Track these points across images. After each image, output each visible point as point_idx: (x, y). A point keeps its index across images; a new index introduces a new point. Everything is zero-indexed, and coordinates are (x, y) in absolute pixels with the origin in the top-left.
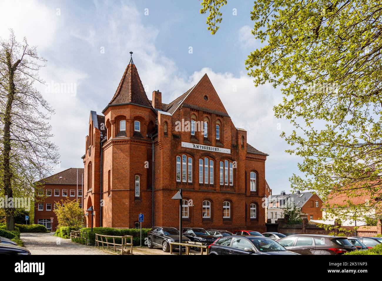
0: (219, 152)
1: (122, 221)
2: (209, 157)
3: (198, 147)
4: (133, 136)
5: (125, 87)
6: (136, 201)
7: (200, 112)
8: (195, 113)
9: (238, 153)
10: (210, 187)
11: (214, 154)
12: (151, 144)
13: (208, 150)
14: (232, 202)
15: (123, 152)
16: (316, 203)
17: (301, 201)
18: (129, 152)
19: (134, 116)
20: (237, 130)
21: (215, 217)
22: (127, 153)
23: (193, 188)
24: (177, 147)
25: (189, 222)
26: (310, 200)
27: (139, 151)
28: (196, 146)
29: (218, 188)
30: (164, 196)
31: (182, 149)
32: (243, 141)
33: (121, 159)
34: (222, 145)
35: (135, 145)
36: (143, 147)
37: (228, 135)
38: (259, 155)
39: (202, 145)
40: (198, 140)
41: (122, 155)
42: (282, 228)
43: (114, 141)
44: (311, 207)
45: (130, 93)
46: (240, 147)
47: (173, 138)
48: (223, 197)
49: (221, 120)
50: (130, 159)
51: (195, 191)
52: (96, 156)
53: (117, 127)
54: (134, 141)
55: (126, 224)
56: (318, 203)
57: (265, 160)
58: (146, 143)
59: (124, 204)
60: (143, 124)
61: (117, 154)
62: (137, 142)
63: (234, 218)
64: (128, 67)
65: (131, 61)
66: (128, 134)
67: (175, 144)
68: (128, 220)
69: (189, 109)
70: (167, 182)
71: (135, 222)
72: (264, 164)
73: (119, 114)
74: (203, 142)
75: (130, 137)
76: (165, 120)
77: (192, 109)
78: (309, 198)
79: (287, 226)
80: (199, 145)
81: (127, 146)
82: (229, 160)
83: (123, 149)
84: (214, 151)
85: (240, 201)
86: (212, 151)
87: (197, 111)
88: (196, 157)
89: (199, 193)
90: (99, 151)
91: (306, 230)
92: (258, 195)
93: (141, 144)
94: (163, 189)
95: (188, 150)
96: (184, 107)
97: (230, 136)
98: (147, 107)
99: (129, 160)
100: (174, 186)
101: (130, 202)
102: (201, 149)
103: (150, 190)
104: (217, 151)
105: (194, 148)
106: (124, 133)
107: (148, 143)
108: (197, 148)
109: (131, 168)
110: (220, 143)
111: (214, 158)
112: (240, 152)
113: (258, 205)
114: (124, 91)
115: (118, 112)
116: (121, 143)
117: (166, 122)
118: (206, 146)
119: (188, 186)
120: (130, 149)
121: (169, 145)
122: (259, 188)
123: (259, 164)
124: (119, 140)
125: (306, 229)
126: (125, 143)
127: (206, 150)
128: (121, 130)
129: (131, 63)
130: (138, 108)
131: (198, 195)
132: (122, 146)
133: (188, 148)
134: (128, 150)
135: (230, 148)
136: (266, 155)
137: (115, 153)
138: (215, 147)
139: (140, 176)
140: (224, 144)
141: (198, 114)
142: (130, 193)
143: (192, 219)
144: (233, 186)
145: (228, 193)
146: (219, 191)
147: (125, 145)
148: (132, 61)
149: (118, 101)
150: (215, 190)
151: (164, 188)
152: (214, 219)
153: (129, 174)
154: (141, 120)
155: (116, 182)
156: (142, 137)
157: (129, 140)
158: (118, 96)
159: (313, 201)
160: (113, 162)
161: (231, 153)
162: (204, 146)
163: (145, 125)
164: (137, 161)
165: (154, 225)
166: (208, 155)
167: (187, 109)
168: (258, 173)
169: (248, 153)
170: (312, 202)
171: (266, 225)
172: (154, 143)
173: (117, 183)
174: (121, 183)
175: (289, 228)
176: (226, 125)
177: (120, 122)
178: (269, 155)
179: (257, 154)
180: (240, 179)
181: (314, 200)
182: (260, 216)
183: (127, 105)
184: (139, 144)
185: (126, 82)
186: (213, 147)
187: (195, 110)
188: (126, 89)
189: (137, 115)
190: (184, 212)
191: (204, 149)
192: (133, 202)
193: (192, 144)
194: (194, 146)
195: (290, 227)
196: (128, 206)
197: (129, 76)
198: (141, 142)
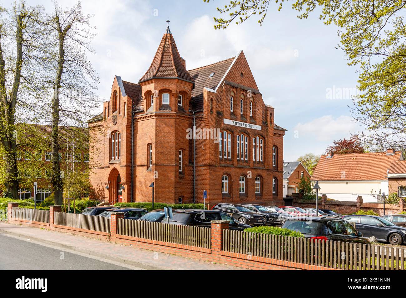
0: (252, 128)
1: (167, 196)
2: (244, 133)
3: (236, 123)
4: (178, 111)
5: (166, 58)
6: (180, 176)
7: (238, 90)
8: (234, 90)
9: (267, 130)
10: (245, 163)
11: (249, 131)
12: (193, 119)
13: (244, 127)
14: (262, 178)
15: (168, 126)
16: (302, 174)
17: (286, 171)
18: (174, 126)
19: (180, 90)
20: (266, 107)
21: (249, 192)
22: (172, 128)
23: (232, 164)
24: (220, 124)
25: (229, 197)
26: (296, 171)
27: (183, 126)
28: (235, 123)
29: (252, 164)
30: (210, 172)
31: (225, 126)
32: (271, 118)
33: (166, 133)
34: (255, 122)
35: (179, 120)
36: (186, 122)
37: (260, 113)
38: (279, 130)
39: (239, 122)
40: (237, 117)
41: (166, 129)
42: (298, 203)
43: (158, 114)
44: (297, 178)
45: (174, 67)
46: (269, 123)
47: (217, 115)
48: (255, 173)
49: (254, 97)
50: (176, 133)
51: (234, 167)
52: (127, 126)
53: (160, 99)
54: (179, 116)
55: (171, 199)
56: (303, 174)
57: (283, 135)
58: (189, 118)
59: (169, 179)
60: (185, 98)
61: (161, 128)
62: (181, 116)
63: (264, 193)
64: (167, 36)
65: (168, 30)
66: (173, 108)
67: (219, 120)
68: (173, 195)
69: (230, 86)
70: (212, 158)
71: (179, 197)
72: (282, 139)
73: (164, 88)
74: (241, 119)
75: (176, 112)
76: (211, 97)
77: (232, 87)
78: (296, 168)
79: (304, 201)
80: (237, 122)
81: (172, 121)
82: (260, 136)
83: (168, 123)
84: (249, 127)
85: (269, 176)
86: (247, 127)
87: (236, 88)
88: (235, 134)
89: (237, 169)
90: (131, 121)
91: (326, 206)
92: (277, 170)
93: (184, 119)
94: (210, 166)
95: (228, 126)
96: (226, 84)
97: (262, 113)
98: (191, 82)
99: (174, 135)
100: (218, 162)
101: (176, 177)
102: (239, 126)
103: (191, 165)
104: (251, 128)
105: (233, 125)
106: (166, 107)
107: (191, 118)
108: (236, 125)
109: (177, 143)
110: (253, 120)
111: (248, 135)
112: (269, 129)
113: (277, 179)
114: (166, 63)
115: (163, 85)
116: (165, 117)
117: (212, 99)
118: (243, 123)
119: (228, 162)
120: (176, 123)
121: (214, 122)
122: (279, 163)
123: (279, 139)
124: (163, 114)
125: (326, 204)
126: (170, 117)
127: (242, 126)
128: (163, 103)
129: (168, 33)
130: (183, 82)
131: (236, 171)
132: (166, 120)
133: (229, 125)
134: (173, 124)
135: (261, 125)
136: (284, 131)
137: (159, 127)
138: (249, 124)
139: (182, 151)
140: (257, 121)
141: (237, 91)
142: (175, 168)
143: (232, 194)
144: (263, 162)
145: (260, 169)
146: (253, 167)
147: (170, 119)
148: (170, 32)
149: (162, 73)
150: (249, 166)
151: (211, 164)
152: (249, 194)
153: (174, 148)
154: (184, 94)
155: (160, 156)
156: (185, 112)
157: (174, 114)
158: (160, 68)
159: (299, 172)
160: (156, 136)
161: (262, 129)
162: (241, 122)
163: (187, 100)
164: (181, 135)
165: (195, 200)
166: (244, 131)
167: (228, 86)
168: (277, 148)
169: (275, 129)
170: (297, 173)
171: (284, 199)
172: (195, 118)
173: (161, 158)
174: (165, 157)
175: (305, 203)
176: (258, 103)
177: (163, 94)
178: (287, 131)
179: (278, 130)
180: (269, 155)
181: (299, 170)
182: (279, 191)
183: (174, 79)
184: (183, 118)
185: (166, 53)
186: (248, 124)
187: (234, 87)
188: (168, 61)
189: (182, 90)
190: (225, 187)
191: (241, 126)
192: (178, 177)
193: (232, 120)
194: (233, 123)
195: (307, 202)
196: (173, 181)
197: (168, 47)
198: (185, 117)
